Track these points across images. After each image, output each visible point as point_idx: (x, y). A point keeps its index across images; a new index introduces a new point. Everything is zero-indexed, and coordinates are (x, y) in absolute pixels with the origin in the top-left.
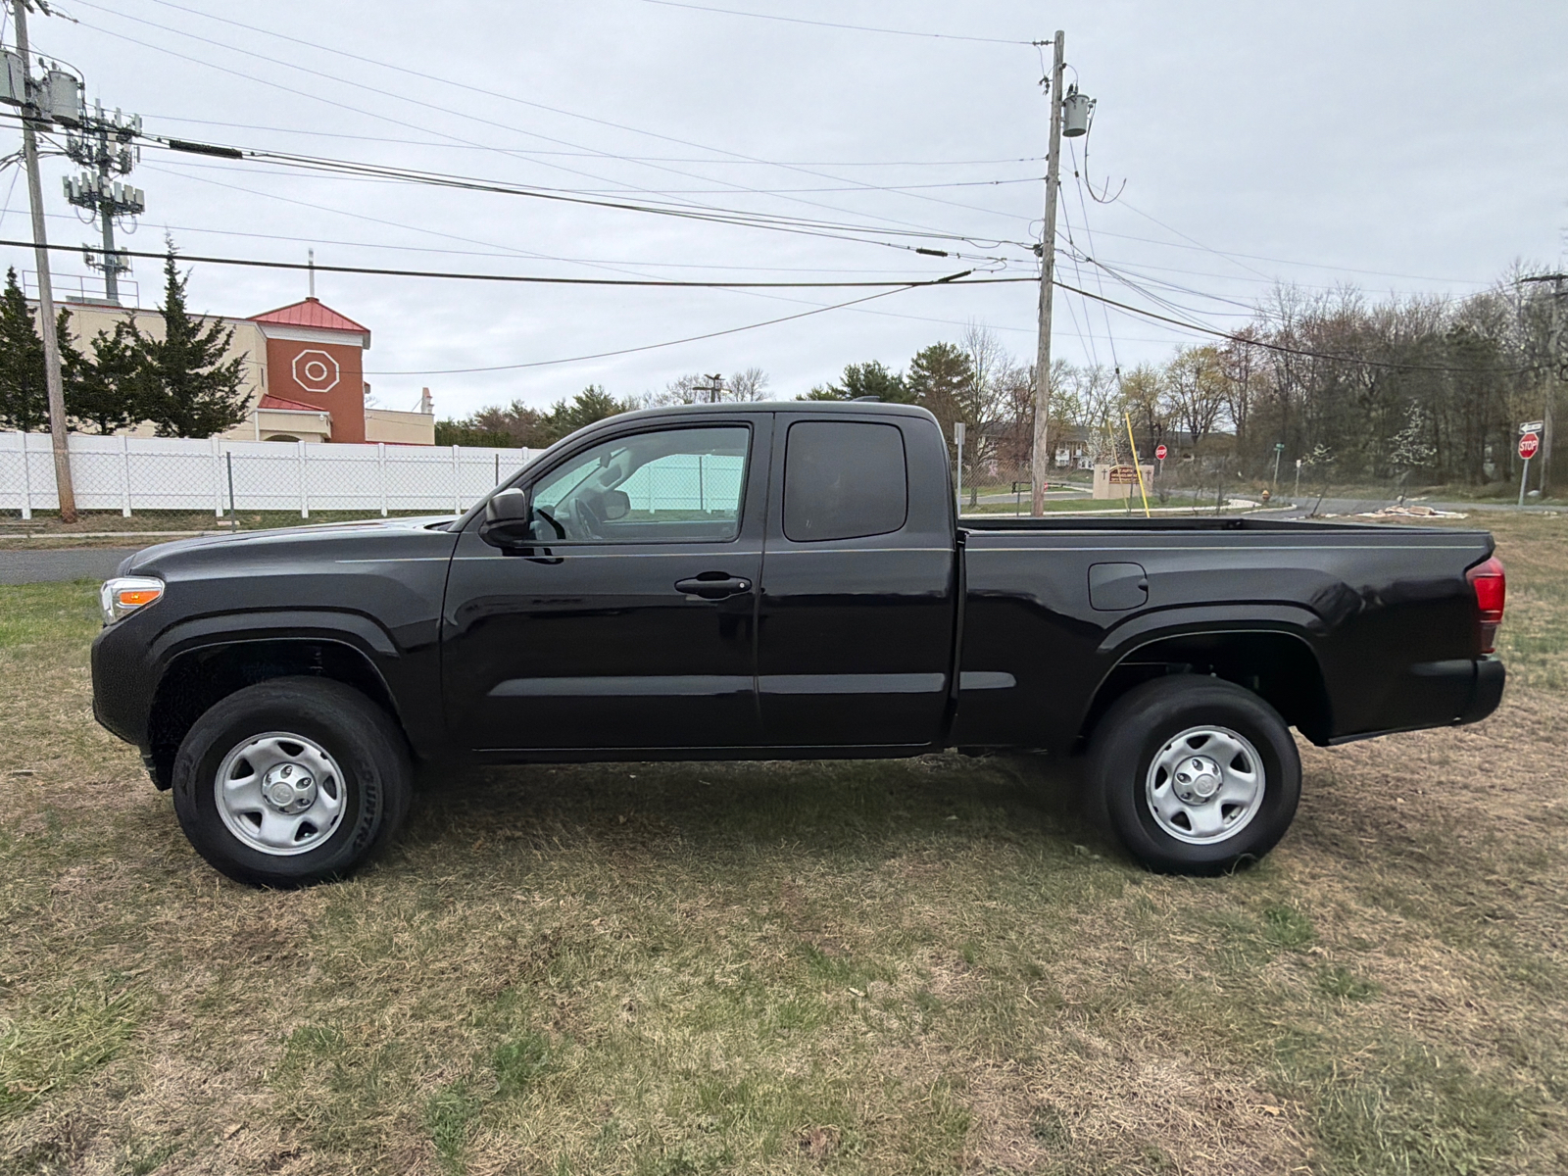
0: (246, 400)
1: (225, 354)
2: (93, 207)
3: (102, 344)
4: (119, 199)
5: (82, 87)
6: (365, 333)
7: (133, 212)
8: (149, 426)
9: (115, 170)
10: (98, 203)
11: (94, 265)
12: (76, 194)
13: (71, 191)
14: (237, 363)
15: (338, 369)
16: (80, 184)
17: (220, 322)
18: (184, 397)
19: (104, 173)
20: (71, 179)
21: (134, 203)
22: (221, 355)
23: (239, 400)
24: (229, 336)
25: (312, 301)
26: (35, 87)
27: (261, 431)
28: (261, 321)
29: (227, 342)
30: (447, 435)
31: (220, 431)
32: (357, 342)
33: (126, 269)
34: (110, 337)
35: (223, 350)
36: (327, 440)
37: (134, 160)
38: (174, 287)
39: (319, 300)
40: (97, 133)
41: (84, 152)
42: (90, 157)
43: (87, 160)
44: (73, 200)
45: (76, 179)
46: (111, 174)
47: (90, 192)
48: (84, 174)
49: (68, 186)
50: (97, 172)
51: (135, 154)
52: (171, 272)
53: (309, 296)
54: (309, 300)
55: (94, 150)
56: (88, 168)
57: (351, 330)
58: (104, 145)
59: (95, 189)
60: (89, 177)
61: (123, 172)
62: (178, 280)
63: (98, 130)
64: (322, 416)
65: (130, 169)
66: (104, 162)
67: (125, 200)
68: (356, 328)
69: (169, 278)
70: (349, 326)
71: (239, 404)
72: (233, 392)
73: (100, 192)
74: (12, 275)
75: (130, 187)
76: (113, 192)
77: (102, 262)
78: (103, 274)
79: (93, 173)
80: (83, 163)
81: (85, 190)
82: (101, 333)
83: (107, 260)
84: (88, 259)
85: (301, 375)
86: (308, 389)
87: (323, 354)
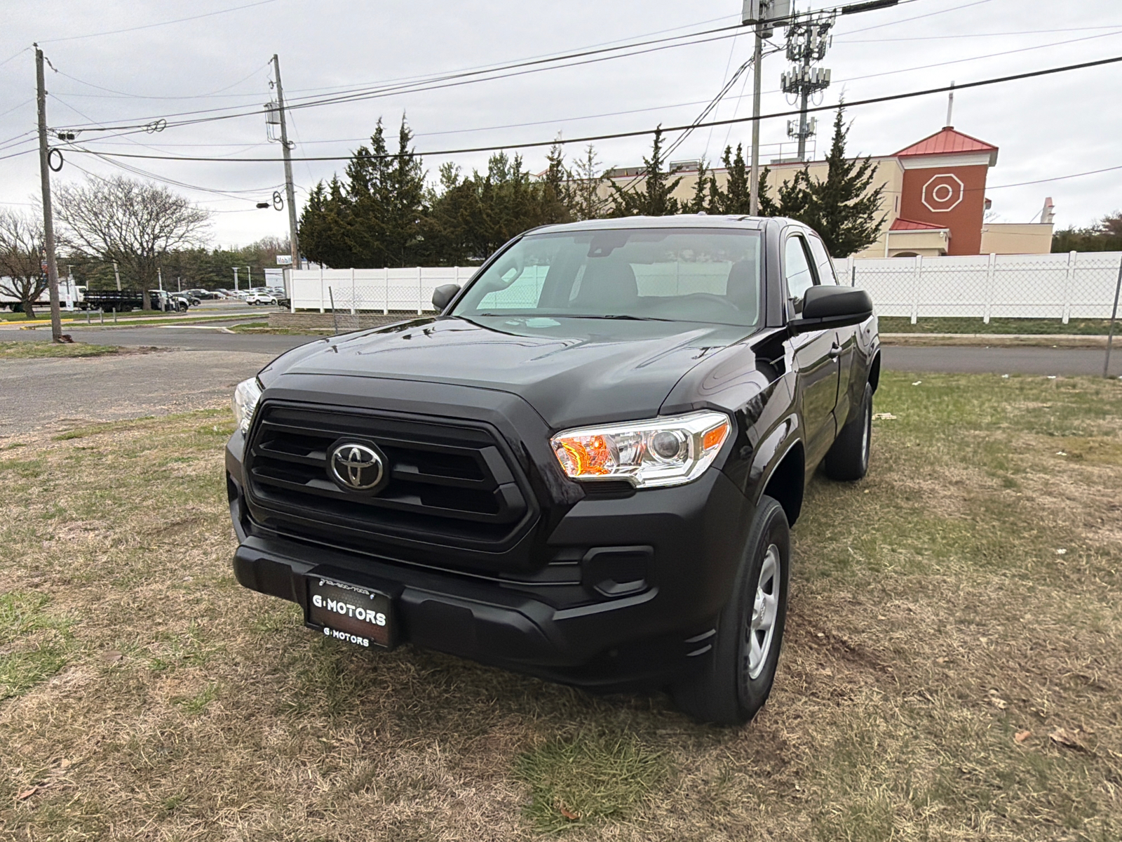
0: (880, 224)
1: (868, 187)
2: (797, 92)
3: (785, 190)
4: (814, 81)
6: (993, 151)
7: (822, 88)
9: (814, 58)
10: (800, 88)
11: (792, 135)
12: (787, 85)
13: (785, 84)
14: (877, 193)
16: (791, 76)
17: (867, 161)
18: (834, 225)
19: (807, 63)
20: (786, 75)
21: (823, 81)
22: (865, 188)
23: (873, 225)
24: (873, 171)
25: (948, 129)
26: (765, 5)
27: (890, 250)
28: (901, 156)
29: (871, 177)
30: (1065, 243)
31: (856, 251)
32: (984, 160)
33: (812, 133)
34: (790, 185)
35: (867, 183)
36: (944, 254)
37: (827, 46)
38: (839, 137)
39: (952, 128)
40: (806, 35)
41: (796, 51)
42: (799, 54)
43: (797, 57)
44: (785, 90)
45: (789, 73)
46: (811, 63)
47: (797, 80)
48: (794, 68)
49: (784, 80)
50: (803, 63)
51: (828, 42)
52: (838, 125)
53: (945, 126)
54: (944, 129)
55: (803, 47)
56: (797, 62)
57: (981, 150)
58: (809, 42)
59: (800, 77)
60: (797, 69)
61: (819, 59)
62: (843, 130)
63: (806, 31)
64: (942, 233)
65: (824, 55)
66: (808, 55)
67: (818, 80)
68: (985, 147)
69: (836, 129)
70: (978, 147)
71: (874, 227)
72: (871, 218)
73: (803, 79)
74: (739, 149)
75: (822, 69)
76: (811, 76)
77: (798, 132)
78: (797, 140)
79: (800, 65)
80: (794, 60)
81: (793, 80)
82: (785, 183)
83: (802, 129)
84: (790, 131)
85: (929, 198)
86: (933, 210)
87: (951, 177)
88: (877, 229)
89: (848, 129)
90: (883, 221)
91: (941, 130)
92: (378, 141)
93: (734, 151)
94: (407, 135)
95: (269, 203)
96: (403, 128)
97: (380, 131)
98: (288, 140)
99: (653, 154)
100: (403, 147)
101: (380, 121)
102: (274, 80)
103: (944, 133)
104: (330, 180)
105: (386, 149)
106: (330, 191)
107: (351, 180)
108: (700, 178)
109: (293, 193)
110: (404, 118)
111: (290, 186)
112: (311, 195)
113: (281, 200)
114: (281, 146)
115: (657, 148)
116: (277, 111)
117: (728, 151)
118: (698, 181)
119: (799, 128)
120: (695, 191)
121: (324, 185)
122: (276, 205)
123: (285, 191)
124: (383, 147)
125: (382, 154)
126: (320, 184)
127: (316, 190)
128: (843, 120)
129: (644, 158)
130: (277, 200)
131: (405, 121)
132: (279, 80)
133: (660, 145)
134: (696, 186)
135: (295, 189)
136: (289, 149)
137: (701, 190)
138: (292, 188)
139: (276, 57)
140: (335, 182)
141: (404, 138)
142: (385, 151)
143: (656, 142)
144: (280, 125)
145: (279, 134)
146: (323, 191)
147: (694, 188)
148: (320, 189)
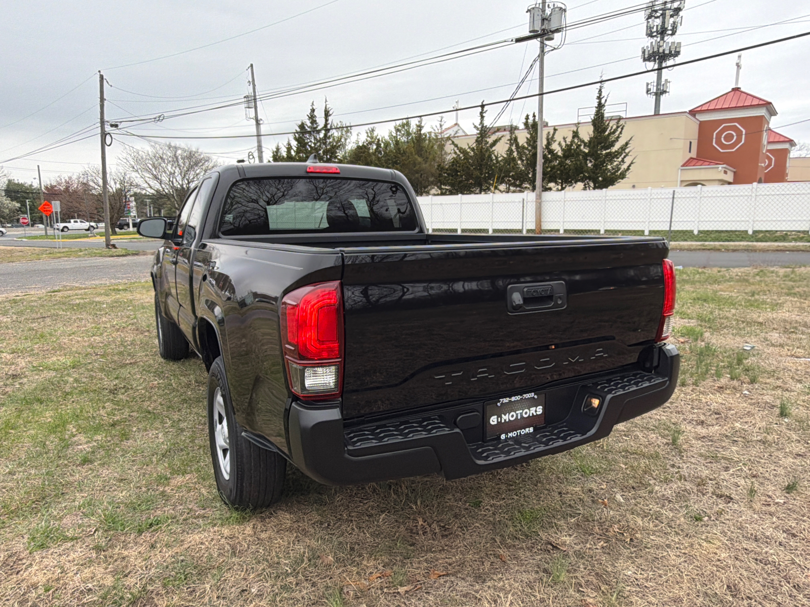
1: (619, 140)
2: (655, 61)
3: (563, 144)
4: (667, 52)
5: (565, 10)
6: (768, 105)
7: (675, 57)
8: (580, 185)
9: (668, 35)
10: (657, 57)
11: (650, 94)
12: (646, 56)
13: (644, 55)
14: (627, 144)
15: (744, 133)
16: (649, 49)
17: (619, 121)
19: (662, 39)
20: (645, 48)
21: (675, 52)
22: (618, 141)
24: (622, 129)
25: (736, 90)
26: (547, 19)
27: (682, 181)
29: (621, 133)
32: (762, 112)
33: (665, 92)
34: (569, 141)
35: (618, 137)
37: (679, 25)
38: (600, 106)
39: (740, 88)
40: (661, 17)
41: (655, 29)
42: (657, 31)
43: (655, 34)
44: (645, 60)
45: (648, 47)
46: (666, 38)
47: (653, 52)
48: (652, 43)
49: (644, 52)
50: (659, 39)
51: (680, 22)
52: (599, 98)
53: (734, 87)
54: (733, 90)
55: (659, 27)
56: (655, 38)
57: (758, 105)
58: (664, 23)
59: (656, 49)
60: (654, 44)
61: (673, 34)
62: (603, 101)
63: (662, 15)
64: (720, 168)
65: (676, 31)
66: (663, 32)
67: (670, 52)
68: (761, 102)
69: (598, 101)
70: (756, 102)
71: (626, 168)
72: (623, 161)
73: (658, 51)
74: (534, 116)
75: (674, 42)
76: (665, 48)
77: (655, 91)
78: (654, 97)
79: (656, 41)
80: (652, 37)
81: (651, 52)
82: (564, 139)
83: (657, 89)
84: (648, 91)
85: (719, 142)
86: (721, 151)
87: (735, 126)
88: (628, 169)
89: (606, 100)
90: (632, 163)
91: (730, 90)
92: (312, 118)
93: (531, 118)
94: (329, 112)
95: (245, 159)
96: (326, 108)
97: (313, 110)
98: (259, 118)
99: (480, 121)
100: (327, 120)
101: (313, 104)
102: (251, 80)
103: (733, 92)
104: (285, 143)
105: (317, 122)
106: (286, 150)
107: (296, 143)
108: (511, 137)
109: (262, 152)
110: (326, 101)
111: (260, 147)
112: (273, 153)
113: (253, 157)
114: (254, 122)
115: (482, 117)
116: (252, 101)
117: (527, 118)
118: (509, 138)
119: (655, 88)
120: (508, 145)
121: (281, 145)
122: (250, 161)
123: (257, 151)
124: (316, 121)
125: (315, 126)
126: (278, 146)
127: (275, 150)
128: (603, 94)
129: (474, 124)
130: (251, 157)
131: (327, 103)
132: (253, 80)
133: (484, 115)
134: (508, 142)
135: (264, 149)
136: (260, 124)
137: (511, 145)
138: (261, 149)
139: (252, 66)
140: (289, 144)
141: (327, 114)
142: (316, 123)
143: (481, 113)
144: (253, 109)
145: (253, 115)
146: (280, 150)
147: (507, 143)
148: (278, 149)
